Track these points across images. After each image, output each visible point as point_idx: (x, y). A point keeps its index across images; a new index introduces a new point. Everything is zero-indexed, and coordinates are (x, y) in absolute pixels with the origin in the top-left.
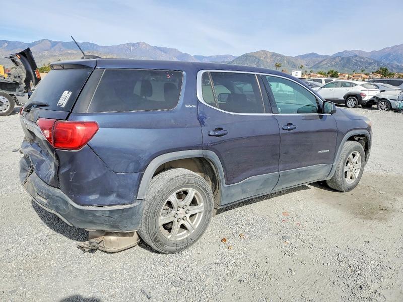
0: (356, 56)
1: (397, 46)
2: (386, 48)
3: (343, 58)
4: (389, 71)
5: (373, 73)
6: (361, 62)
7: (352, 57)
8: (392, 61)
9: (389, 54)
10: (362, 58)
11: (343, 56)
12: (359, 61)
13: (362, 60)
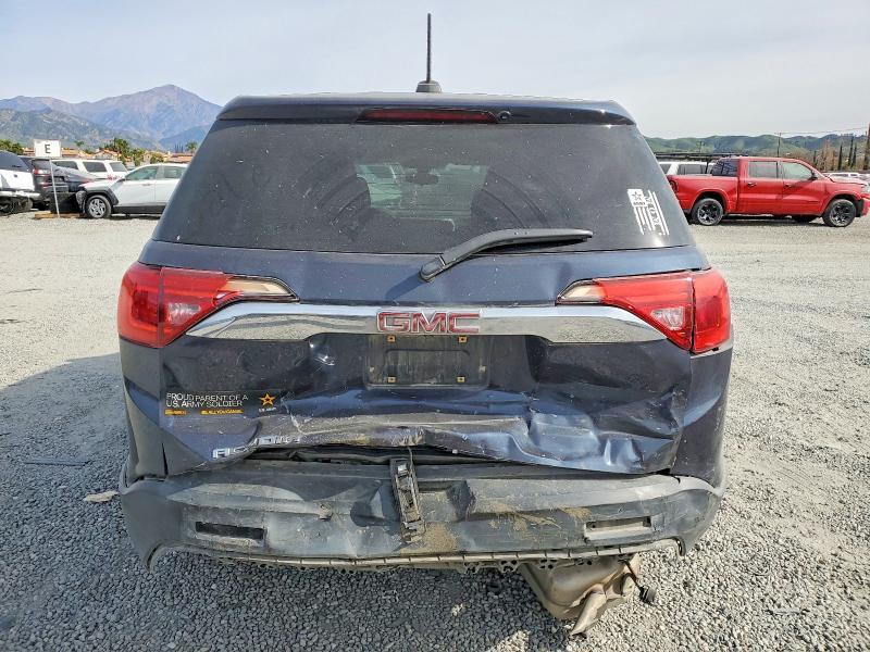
0: (49, 111)
1: (128, 97)
2: (109, 99)
3: (18, 114)
4: (134, 146)
5: (101, 149)
6: (64, 124)
7: (41, 112)
8: (125, 126)
9: (117, 113)
10: (63, 116)
11: (18, 109)
12: (58, 123)
13: (65, 120)
